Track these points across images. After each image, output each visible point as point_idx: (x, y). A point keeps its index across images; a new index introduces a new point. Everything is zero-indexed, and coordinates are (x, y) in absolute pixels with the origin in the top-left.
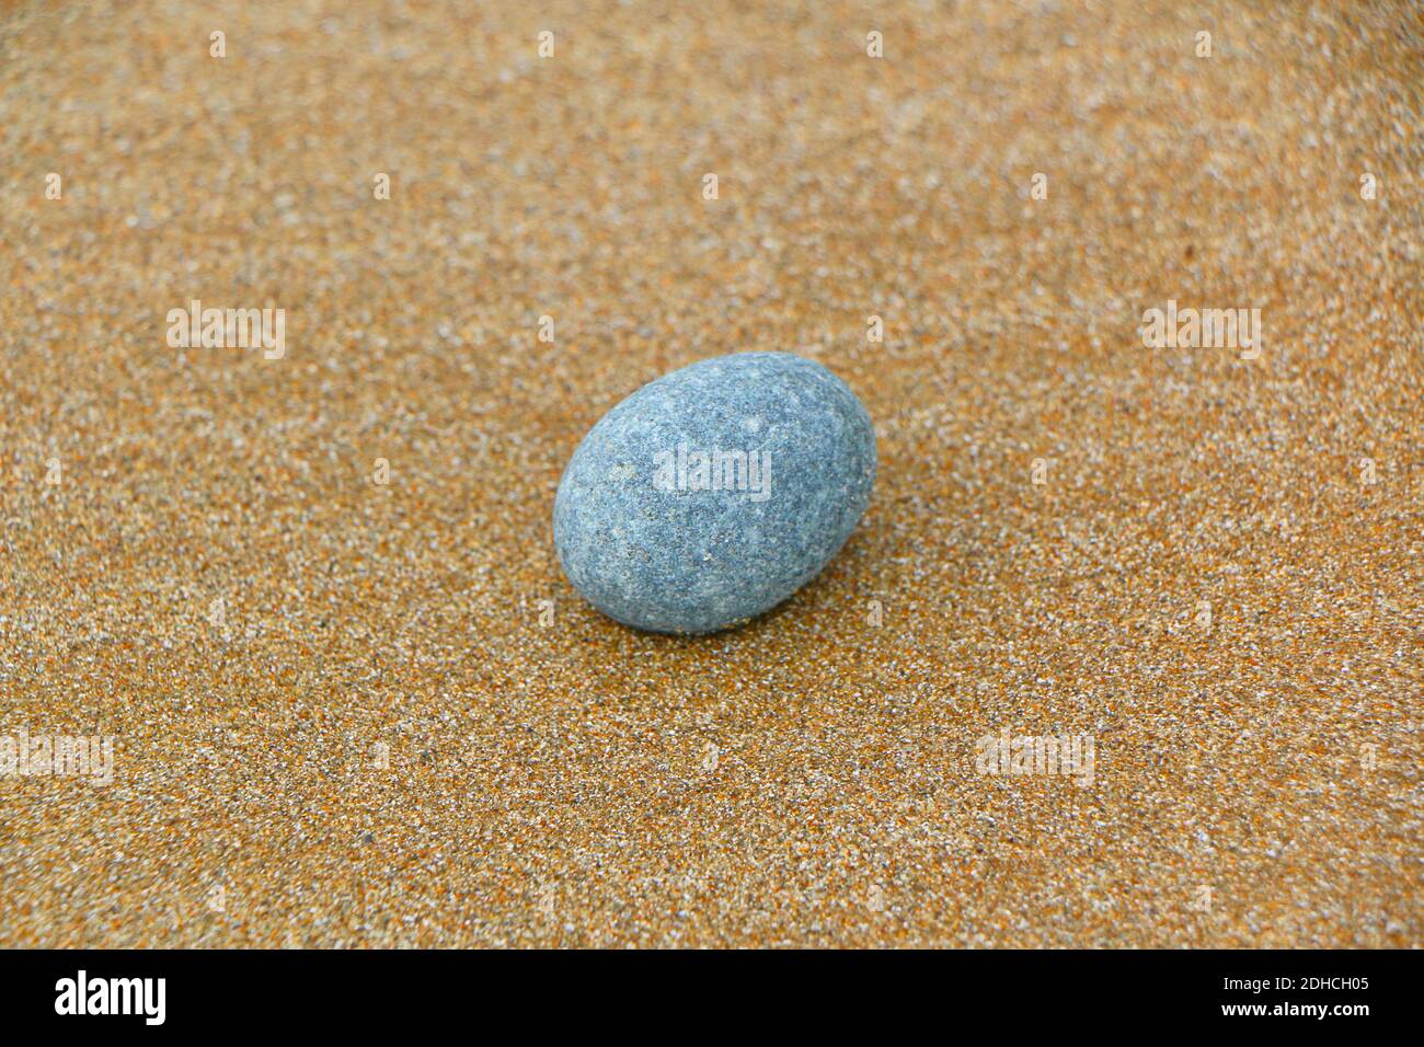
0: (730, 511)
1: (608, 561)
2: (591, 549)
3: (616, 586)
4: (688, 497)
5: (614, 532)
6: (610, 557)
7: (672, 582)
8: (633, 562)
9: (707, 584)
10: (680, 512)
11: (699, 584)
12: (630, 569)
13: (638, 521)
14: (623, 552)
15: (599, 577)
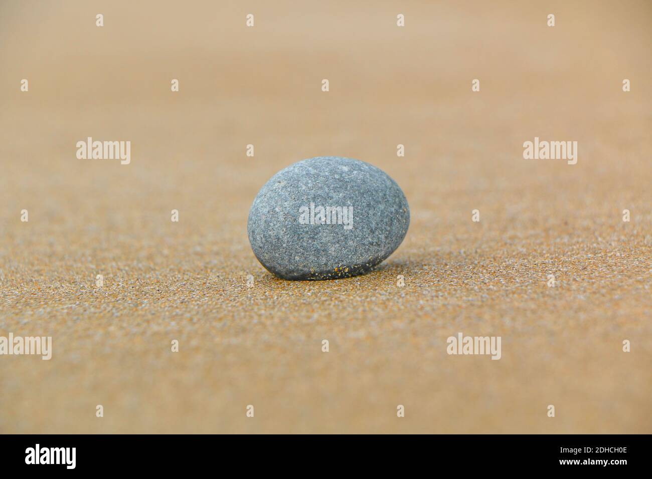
0: (334, 199)
1: (274, 225)
2: (265, 221)
3: (278, 239)
4: (313, 191)
5: (277, 209)
6: (275, 223)
7: (307, 232)
8: (287, 222)
9: (325, 234)
10: (309, 197)
11: (321, 234)
12: (285, 226)
13: (288, 202)
14: (282, 219)
15: (270, 236)
